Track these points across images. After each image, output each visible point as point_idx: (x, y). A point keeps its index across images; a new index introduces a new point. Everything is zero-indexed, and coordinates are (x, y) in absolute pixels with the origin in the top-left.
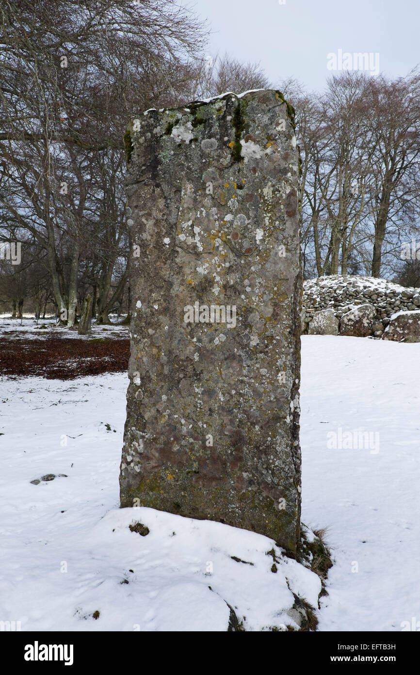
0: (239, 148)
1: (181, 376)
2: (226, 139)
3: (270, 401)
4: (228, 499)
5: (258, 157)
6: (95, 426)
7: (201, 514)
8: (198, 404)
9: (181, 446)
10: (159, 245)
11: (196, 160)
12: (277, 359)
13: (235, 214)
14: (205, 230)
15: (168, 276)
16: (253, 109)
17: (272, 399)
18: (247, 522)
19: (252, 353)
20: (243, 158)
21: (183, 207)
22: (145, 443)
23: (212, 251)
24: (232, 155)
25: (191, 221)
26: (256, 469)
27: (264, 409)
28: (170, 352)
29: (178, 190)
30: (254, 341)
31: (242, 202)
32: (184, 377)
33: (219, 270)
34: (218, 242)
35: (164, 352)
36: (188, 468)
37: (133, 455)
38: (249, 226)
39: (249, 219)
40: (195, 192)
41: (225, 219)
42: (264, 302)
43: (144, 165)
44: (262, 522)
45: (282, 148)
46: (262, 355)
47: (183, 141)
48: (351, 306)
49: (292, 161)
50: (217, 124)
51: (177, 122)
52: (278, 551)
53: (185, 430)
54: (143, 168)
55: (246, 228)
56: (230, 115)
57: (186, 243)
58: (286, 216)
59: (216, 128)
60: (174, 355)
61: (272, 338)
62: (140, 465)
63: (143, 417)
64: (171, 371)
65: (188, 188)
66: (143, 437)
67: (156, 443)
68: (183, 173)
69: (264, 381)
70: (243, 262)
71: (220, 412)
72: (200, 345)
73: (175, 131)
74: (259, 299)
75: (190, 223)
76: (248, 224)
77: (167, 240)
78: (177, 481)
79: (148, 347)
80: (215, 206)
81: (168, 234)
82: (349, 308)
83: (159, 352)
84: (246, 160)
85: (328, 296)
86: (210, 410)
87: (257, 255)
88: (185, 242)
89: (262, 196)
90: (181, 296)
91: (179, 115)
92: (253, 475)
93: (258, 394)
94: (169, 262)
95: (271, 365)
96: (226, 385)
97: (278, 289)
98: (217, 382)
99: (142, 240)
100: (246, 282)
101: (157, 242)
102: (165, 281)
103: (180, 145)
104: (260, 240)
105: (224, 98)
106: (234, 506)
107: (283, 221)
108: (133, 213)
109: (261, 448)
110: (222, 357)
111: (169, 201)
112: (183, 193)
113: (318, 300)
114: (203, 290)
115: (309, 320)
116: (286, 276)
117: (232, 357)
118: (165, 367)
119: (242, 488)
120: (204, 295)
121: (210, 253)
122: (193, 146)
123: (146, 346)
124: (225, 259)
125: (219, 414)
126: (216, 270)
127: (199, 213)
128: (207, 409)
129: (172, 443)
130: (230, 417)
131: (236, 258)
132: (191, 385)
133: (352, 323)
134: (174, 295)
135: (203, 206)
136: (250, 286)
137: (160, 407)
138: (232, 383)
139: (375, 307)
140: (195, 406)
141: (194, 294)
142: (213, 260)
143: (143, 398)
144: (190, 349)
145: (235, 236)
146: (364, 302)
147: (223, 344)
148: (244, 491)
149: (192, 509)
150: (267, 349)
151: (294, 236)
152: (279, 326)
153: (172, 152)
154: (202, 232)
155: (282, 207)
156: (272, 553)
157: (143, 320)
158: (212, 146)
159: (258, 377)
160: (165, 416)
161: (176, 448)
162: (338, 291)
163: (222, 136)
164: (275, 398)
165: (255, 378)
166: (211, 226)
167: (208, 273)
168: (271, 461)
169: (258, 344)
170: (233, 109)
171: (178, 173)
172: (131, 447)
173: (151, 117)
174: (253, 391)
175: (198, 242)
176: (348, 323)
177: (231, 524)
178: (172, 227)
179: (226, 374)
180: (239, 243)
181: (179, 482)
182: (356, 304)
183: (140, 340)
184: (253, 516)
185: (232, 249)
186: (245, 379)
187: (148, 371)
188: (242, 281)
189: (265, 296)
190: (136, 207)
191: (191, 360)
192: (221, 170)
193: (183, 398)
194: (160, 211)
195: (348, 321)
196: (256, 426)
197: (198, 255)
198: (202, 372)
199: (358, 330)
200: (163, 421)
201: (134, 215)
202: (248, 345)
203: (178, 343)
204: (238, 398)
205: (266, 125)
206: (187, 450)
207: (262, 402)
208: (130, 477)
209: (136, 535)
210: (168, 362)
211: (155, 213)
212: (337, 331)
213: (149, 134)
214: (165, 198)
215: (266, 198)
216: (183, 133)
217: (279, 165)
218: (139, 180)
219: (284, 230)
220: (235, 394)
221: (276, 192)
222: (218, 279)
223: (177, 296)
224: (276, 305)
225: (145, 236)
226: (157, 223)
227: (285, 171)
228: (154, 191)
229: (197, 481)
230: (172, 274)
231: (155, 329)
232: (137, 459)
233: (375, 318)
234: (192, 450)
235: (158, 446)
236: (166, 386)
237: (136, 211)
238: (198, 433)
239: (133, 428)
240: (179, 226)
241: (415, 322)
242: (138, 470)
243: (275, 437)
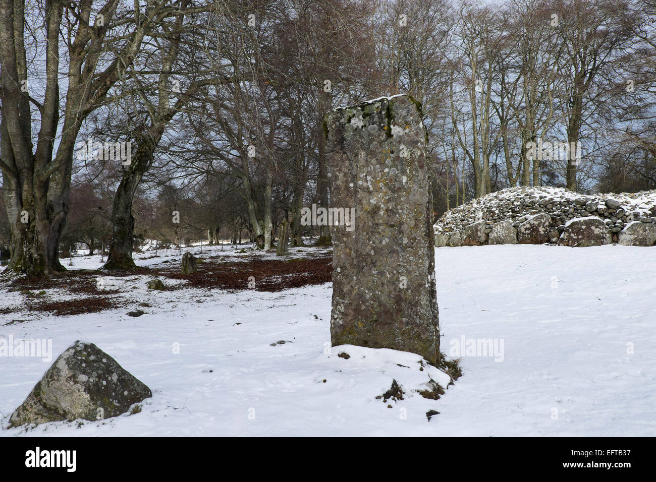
0: (390, 130)
1: (364, 264)
2: (382, 125)
3: (416, 275)
4: (395, 335)
5: (401, 134)
6: (306, 316)
7: (380, 345)
8: (375, 281)
9: (366, 306)
10: (347, 188)
11: (366, 138)
12: (418, 251)
13: (390, 168)
14: (373, 178)
16: (396, 107)
18: (407, 347)
19: (404, 248)
20: (393, 136)
21: (360, 165)
22: (345, 306)
23: (378, 190)
24: (386, 134)
26: (410, 316)
27: (413, 280)
28: (357, 251)
29: (357, 155)
30: (405, 241)
31: (393, 161)
32: (366, 265)
33: (383, 201)
34: (381, 185)
35: (354, 251)
36: (371, 319)
37: (338, 314)
38: (398, 175)
39: (398, 170)
40: (366, 156)
41: (385, 171)
42: (409, 218)
43: (336, 141)
44: (415, 347)
45: (414, 129)
46: (410, 249)
47: (358, 127)
48: (527, 216)
49: (421, 136)
50: (377, 116)
51: (354, 115)
52: (425, 362)
53: (368, 296)
54: (335, 143)
55: (397, 176)
56: (384, 111)
57: (363, 186)
58: (418, 168)
59: (376, 119)
60: (359, 252)
61: (415, 238)
62: (342, 320)
63: (343, 291)
64: (358, 262)
65: (362, 154)
66: (343, 303)
67: (352, 305)
68: (359, 145)
69: (412, 264)
70: (396, 195)
71: (388, 284)
72: (374, 245)
73: (353, 121)
74: (407, 216)
75: (365, 174)
76: (398, 173)
77: (352, 185)
78: (365, 327)
79: (344, 248)
80: (378, 164)
81: (352, 181)
82: (525, 218)
83: (350, 251)
84: (394, 137)
85: (506, 207)
86: (382, 283)
87: (404, 191)
88: (362, 185)
89: (404, 157)
90: (362, 217)
91: (355, 112)
92: (409, 319)
94: (353, 197)
95: (415, 254)
96: (390, 268)
97: (417, 210)
98: (385, 266)
99: (337, 185)
100: (399, 207)
101: (346, 186)
103: (356, 129)
104: (405, 182)
105: (380, 101)
106: (398, 339)
107: (417, 171)
108: (331, 169)
109: (412, 303)
110: (387, 252)
111: (351, 162)
112: (359, 157)
113: (497, 212)
114: (374, 213)
115: (489, 231)
116: (421, 202)
117: (393, 251)
118: (354, 260)
119: (403, 328)
120: (375, 216)
121: (377, 191)
122: (364, 130)
123: (342, 248)
124: (386, 194)
126: (381, 201)
127: (369, 168)
128: (380, 283)
129: (361, 305)
130: (394, 287)
131: (392, 194)
132: (370, 270)
133: (529, 232)
134: (357, 217)
135: (371, 164)
136: (401, 209)
137: (353, 284)
138: (394, 266)
139: (550, 215)
140: (373, 282)
141: (369, 216)
142: (379, 195)
143: (342, 279)
144: (369, 248)
145: (391, 180)
146: (540, 211)
147: (388, 244)
148: (404, 329)
150: (412, 246)
151: (424, 179)
152: (419, 231)
153: (352, 133)
155: (416, 163)
156: (421, 362)
157: (340, 233)
158: (374, 129)
159: (409, 262)
160: (356, 289)
161: (363, 308)
162: (515, 203)
163: (380, 123)
164: (419, 273)
165: (407, 262)
166: (376, 176)
167: (377, 203)
168: (418, 310)
169: (407, 243)
170: (385, 107)
171: (356, 146)
172: (336, 309)
173: (338, 113)
174: (406, 270)
175: (370, 185)
176: (525, 232)
177: (398, 349)
178: (354, 177)
179: (390, 261)
180: (393, 185)
182: (532, 214)
183: (339, 245)
184: (410, 344)
185: (390, 189)
186: (401, 263)
187: (344, 263)
188: (396, 207)
189: (410, 214)
190: (333, 166)
191: (370, 255)
192: (381, 143)
193: (366, 277)
194: (347, 168)
195: (525, 230)
196: (409, 291)
197: (370, 193)
198: (376, 261)
199: (534, 237)
200: (355, 292)
201: (331, 171)
202: (402, 244)
203: (362, 245)
204: (398, 275)
205: (405, 116)
206: (370, 308)
207: (411, 276)
208: (337, 328)
209: (342, 359)
210: (356, 257)
211: (344, 169)
212: (516, 240)
213: (338, 123)
214: (349, 160)
215: (407, 158)
216: (357, 122)
217: (413, 139)
218: (333, 150)
219: (418, 176)
221: (413, 155)
222: (382, 206)
223: (359, 217)
224: (416, 219)
225: (339, 183)
226: (345, 175)
227: (417, 142)
228: (342, 156)
229: (376, 326)
231: (348, 238)
232: (341, 316)
233: (551, 226)
234: (373, 308)
235: (353, 307)
236: (355, 271)
237: (333, 168)
238: (375, 298)
239: (337, 298)
240: (358, 176)
241: (588, 227)
242: (341, 323)
243: (420, 296)
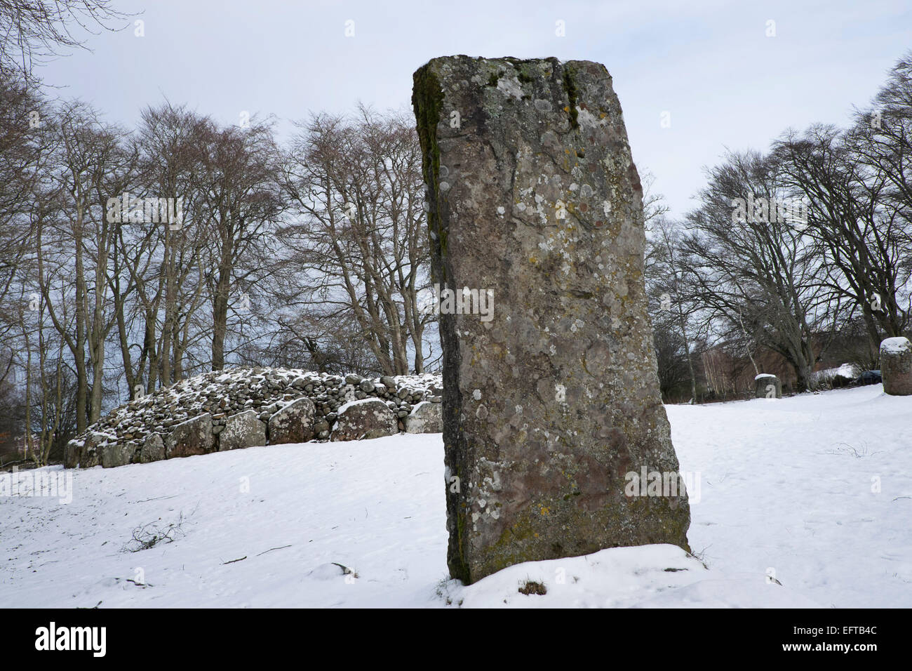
0: (575, 113)
1: (536, 377)
2: (560, 102)
3: (642, 388)
4: (619, 515)
5: (594, 126)
7: (591, 547)
8: (564, 408)
9: (550, 466)
10: (491, 215)
11: (531, 120)
12: (640, 341)
13: (580, 183)
14: (549, 200)
15: (504, 253)
16: (583, 77)
17: (643, 385)
19: (616, 337)
20: (579, 125)
21: (519, 171)
22: (502, 475)
23: (557, 224)
24: (569, 120)
25: (531, 188)
27: (637, 398)
28: (518, 349)
29: (510, 152)
30: (616, 324)
31: (586, 170)
32: (540, 378)
33: (566, 245)
34: (563, 214)
35: (510, 350)
36: (565, 492)
37: (487, 498)
38: (596, 198)
39: (594, 190)
40: (533, 156)
41: (570, 189)
42: (618, 280)
44: (660, 530)
45: (615, 122)
46: (627, 338)
47: (513, 97)
48: (280, 402)
50: (548, 85)
51: (502, 74)
53: (550, 444)
54: (464, 119)
55: (592, 199)
56: (559, 78)
57: (526, 214)
58: (632, 188)
59: (546, 89)
60: (524, 351)
61: (632, 318)
62: (499, 508)
63: (492, 440)
64: (523, 372)
66: (497, 468)
67: (518, 471)
68: (518, 132)
69: (633, 367)
70: (593, 236)
71: (591, 412)
72: (555, 335)
73: (501, 84)
74: (613, 277)
75: (530, 190)
76: (594, 195)
77: (501, 210)
78: (555, 513)
79: (487, 346)
80: (558, 173)
81: (503, 202)
82: (277, 405)
83: (503, 350)
84: (581, 128)
85: (241, 392)
86: (578, 412)
87: (607, 229)
88: (524, 212)
89: (604, 165)
90: (522, 277)
91: (504, 68)
93: (629, 383)
94: (504, 236)
95: (636, 348)
96: (592, 379)
97: (631, 265)
98: (581, 377)
99: (466, 209)
100: (598, 258)
101: (488, 212)
102: (500, 260)
103: (509, 101)
104: (608, 213)
105: (548, 60)
106: (626, 522)
107: (630, 194)
108: (451, 174)
109: (643, 444)
110: (584, 346)
111: (501, 163)
112: (519, 155)
113: (227, 399)
114: (549, 269)
115: (220, 430)
116: (637, 251)
117: (594, 345)
118: (514, 369)
120: (552, 276)
121: (555, 226)
122: (526, 104)
123: (485, 345)
124: (572, 232)
125: (590, 415)
126: (563, 246)
127: (540, 180)
128: (574, 412)
129: (538, 466)
130: (603, 416)
131: (585, 232)
132: (551, 386)
133: (287, 425)
134: (513, 277)
135: (544, 172)
136: (602, 263)
137: (515, 422)
138: (600, 374)
139: (313, 400)
140: (560, 412)
141: (539, 275)
142: (559, 235)
143: (489, 415)
144: (543, 342)
145: (584, 207)
146: (297, 395)
147: (582, 333)
148: (635, 499)
149: (577, 545)
150: (630, 332)
152: (637, 304)
153: (501, 107)
154: (546, 202)
155: (626, 179)
158: (546, 108)
159: (627, 363)
160: (523, 432)
161: (545, 470)
162: (253, 386)
163: (555, 99)
164: (646, 384)
165: (623, 364)
166: (555, 195)
167: (554, 249)
168: (656, 456)
169: (620, 327)
170: (561, 74)
171: (512, 131)
172: (482, 486)
174: (624, 380)
175: (541, 213)
176: (280, 426)
178: (507, 195)
179: (591, 365)
180: (588, 216)
181: (558, 515)
182: (286, 399)
183: (475, 338)
185: (581, 222)
187: (490, 379)
188: (593, 258)
189: (618, 274)
191: (546, 355)
192: (560, 134)
193: (544, 403)
194: (491, 173)
195: (281, 424)
196: (634, 420)
197: (540, 228)
198: (561, 368)
199: (295, 433)
200: (521, 440)
201: (451, 177)
202: (609, 329)
203: (527, 337)
204: (608, 392)
205: (597, 96)
206: (560, 469)
207: (634, 391)
208: (487, 530)
210: (516, 362)
211: (483, 176)
212: (265, 440)
213: (465, 82)
214: (496, 158)
215: (610, 169)
216: (511, 88)
217: (613, 137)
218: (460, 133)
219: (631, 203)
220: (604, 387)
221: (618, 165)
223: (517, 278)
224: (630, 283)
225: (471, 203)
226: (487, 188)
227: (620, 145)
228: (482, 149)
229: (580, 505)
230: (509, 251)
233: (317, 415)
234: (564, 468)
235: (521, 475)
236: (517, 392)
237: (456, 171)
238: (567, 445)
239: (483, 459)
240: (516, 194)
241: (370, 413)
242: (497, 517)
243: (655, 427)
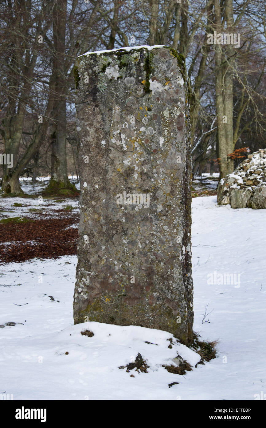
0: (148, 84)
1: (114, 232)
2: (140, 78)
3: (170, 247)
4: (144, 310)
5: (160, 91)
7: (128, 323)
8: (125, 251)
9: (114, 279)
10: (98, 146)
11: (121, 91)
12: (173, 220)
13: (147, 127)
14: (128, 137)
15: (105, 166)
16: (156, 60)
17: (171, 245)
18: (156, 325)
19: (158, 216)
20: (151, 91)
21: (114, 121)
22: (91, 279)
23: (133, 150)
24: (144, 89)
25: (119, 130)
26: (162, 290)
27: (166, 252)
28: (106, 217)
29: (111, 110)
30: (160, 208)
31: (150, 120)
32: (116, 233)
33: (137, 162)
34: (136, 144)
35: (103, 217)
36: (119, 293)
37: (82, 288)
38: (156, 135)
39: (155, 130)
40: (121, 112)
41: (141, 130)
42: (165, 183)
43: (87, 91)
44: (166, 324)
45: (175, 86)
46: (164, 217)
47: (113, 78)
49: (181, 95)
50: (135, 68)
51: (109, 64)
52: (174, 340)
53: (117, 268)
54: (87, 93)
55: (153, 136)
56: (143, 62)
58: (177, 130)
59: (134, 71)
60: (109, 219)
61: (170, 206)
62: (87, 294)
63: (89, 261)
64: (108, 229)
65: (117, 109)
66: (89, 275)
67: (98, 278)
68: (113, 99)
69: (166, 234)
70: (152, 158)
71: (139, 255)
72: (126, 211)
73: (108, 70)
74: (163, 181)
75: (118, 131)
76: (155, 134)
77: (103, 142)
78: (112, 302)
79: (92, 214)
80: (134, 121)
81: (104, 138)
83: (99, 217)
84: (153, 92)
86: (133, 254)
87: (160, 154)
88: (115, 144)
89: (162, 116)
90: (113, 179)
91: (110, 60)
92: (160, 294)
93: (162, 242)
94: (105, 156)
95: (170, 223)
96: (143, 237)
97: (174, 175)
98: (137, 235)
99: (87, 142)
100: (154, 171)
101: (97, 143)
102: (103, 169)
103: (111, 80)
104: (162, 144)
105: (139, 50)
106: (148, 315)
107: (175, 133)
108: (80, 123)
109: (164, 277)
110: (140, 219)
111: (104, 116)
112: (113, 112)
114: (127, 175)
116: (178, 167)
117: (146, 219)
118: (103, 227)
119: (153, 303)
120: (128, 179)
121: (131, 151)
122: (120, 82)
123: (91, 213)
124: (141, 155)
125: (139, 256)
126: (136, 162)
127: (124, 125)
128: (131, 254)
129: (108, 278)
130: (145, 258)
131: (148, 155)
132: (121, 238)
134: (109, 179)
135: (126, 121)
136: (156, 173)
137: (100, 254)
138: (147, 235)
140: (123, 252)
141: (122, 178)
142: (134, 156)
143: (89, 248)
144: (120, 215)
145: (147, 141)
147: (141, 211)
148: (154, 305)
149: (122, 320)
150: (167, 214)
151: (182, 142)
152: (174, 198)
153: (106, 85)
154: (126, 138)
155: (175, 124)
156: (171, 340)
157: (88, 195)
158: (131, 82)
159: (162, 231)
160: (104, 260)
161: (111, 280)
163: (138, 76)
164: (173, 244)
165: (160, 232)
166: (132, 134)
167: (131, 164)
168: (170, 284)
169: (162, 210)
170: (144, 59)
171: (110, 99)
172: (81, 282)
173: (91, 59)
174: (160, 240)
175: (123, 144)
177: (147, 327)
178: (106, 134)
179: (143, 230)
180: (149, 146)
181: (114, 303)
183: (86, 209)
184: (160, 321)
185: (145, 150)
186: (154, 233)
187: (92, 230)
188: (152, 170)
189: (166, 179)
190: (83, 119)
191: (121, 222)
192: (138, 98)
193: (115, 247)
194: (99, 122)
196: (161, 263)
197: (124, 152)
198: (127, 229)
200: (102, 263)
201: (81, 124)
202: (156, 211)
203: (112, 211)
204: (150, 245)
205: (165, 71)
206: (119, 281)
207: (165, 247)
208: (81, 303)
209: (86, 337)
210: (105, 224)
211: (96, 124)
213: (90, 71)
214: (102, 114)
215: (165, 118)
216: (112, 72)
217: (173, 96)
218: (84, 101)
219: (176, 138)
220: (149, 243)
221: (171, 114)
222: (137, 168)
223: (111, 179)
224: (172, 185)
225: (89, 139)
226: (97, 130)
227: (176, 101)
228: (94, 109)
229: (125, 301)
230: (107, 164)
231: (97, 201)
232: (85, 290)
234: (121, 281)
235: (99, 280)
236: (104, 239)
237: (83, 122)
238: (124, 270)
239: (83, 269)
240: (111, 133)
242: (86, 298)
243: (172, 269)
